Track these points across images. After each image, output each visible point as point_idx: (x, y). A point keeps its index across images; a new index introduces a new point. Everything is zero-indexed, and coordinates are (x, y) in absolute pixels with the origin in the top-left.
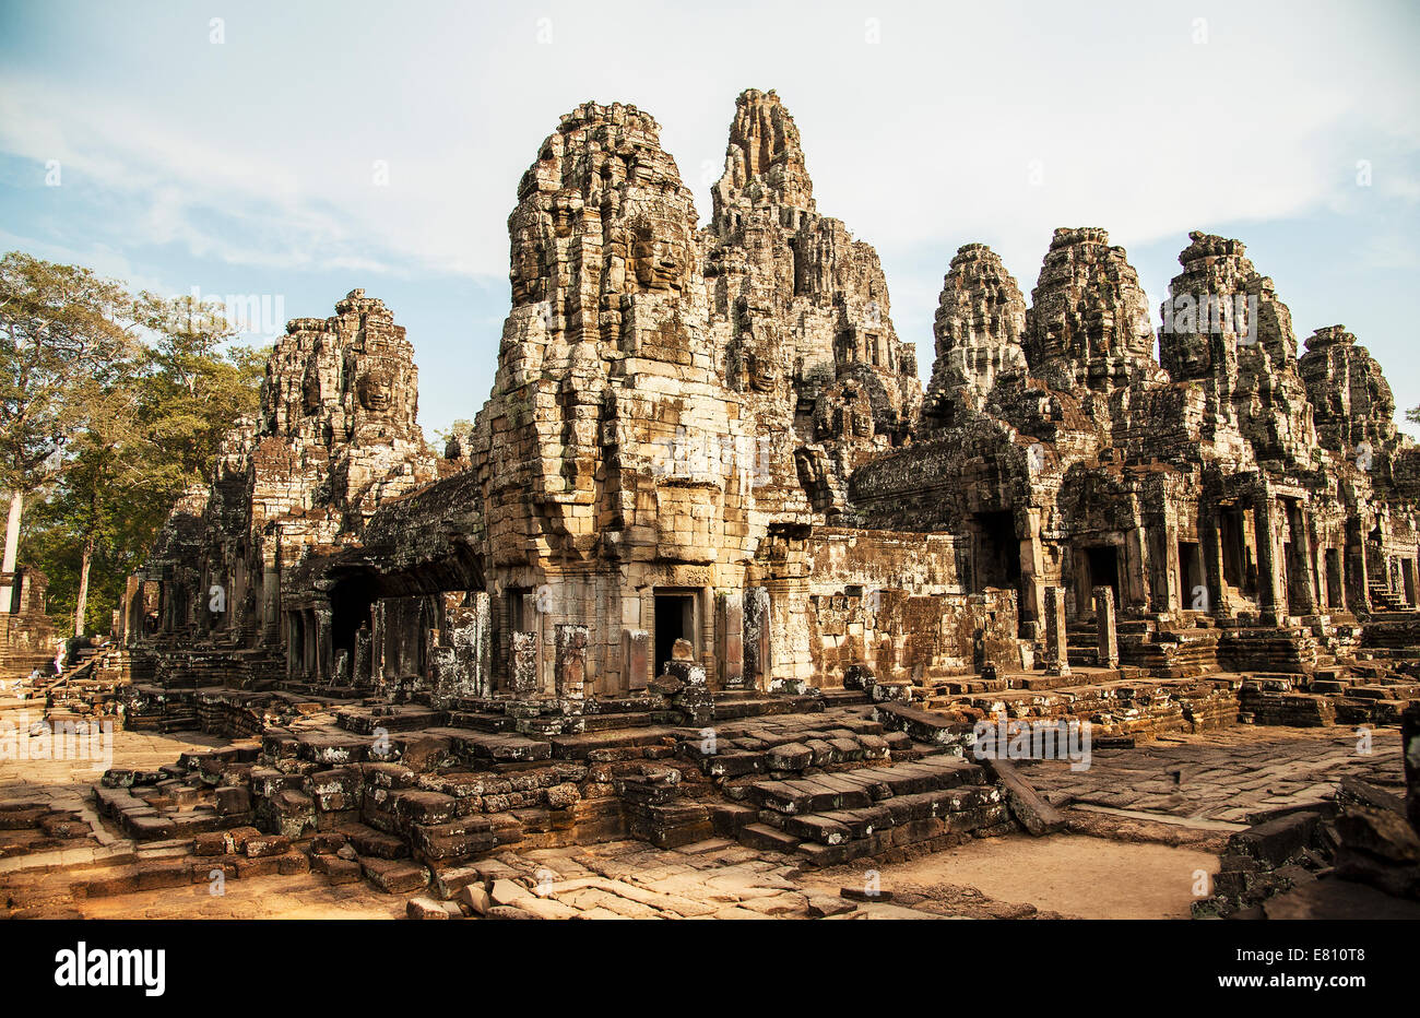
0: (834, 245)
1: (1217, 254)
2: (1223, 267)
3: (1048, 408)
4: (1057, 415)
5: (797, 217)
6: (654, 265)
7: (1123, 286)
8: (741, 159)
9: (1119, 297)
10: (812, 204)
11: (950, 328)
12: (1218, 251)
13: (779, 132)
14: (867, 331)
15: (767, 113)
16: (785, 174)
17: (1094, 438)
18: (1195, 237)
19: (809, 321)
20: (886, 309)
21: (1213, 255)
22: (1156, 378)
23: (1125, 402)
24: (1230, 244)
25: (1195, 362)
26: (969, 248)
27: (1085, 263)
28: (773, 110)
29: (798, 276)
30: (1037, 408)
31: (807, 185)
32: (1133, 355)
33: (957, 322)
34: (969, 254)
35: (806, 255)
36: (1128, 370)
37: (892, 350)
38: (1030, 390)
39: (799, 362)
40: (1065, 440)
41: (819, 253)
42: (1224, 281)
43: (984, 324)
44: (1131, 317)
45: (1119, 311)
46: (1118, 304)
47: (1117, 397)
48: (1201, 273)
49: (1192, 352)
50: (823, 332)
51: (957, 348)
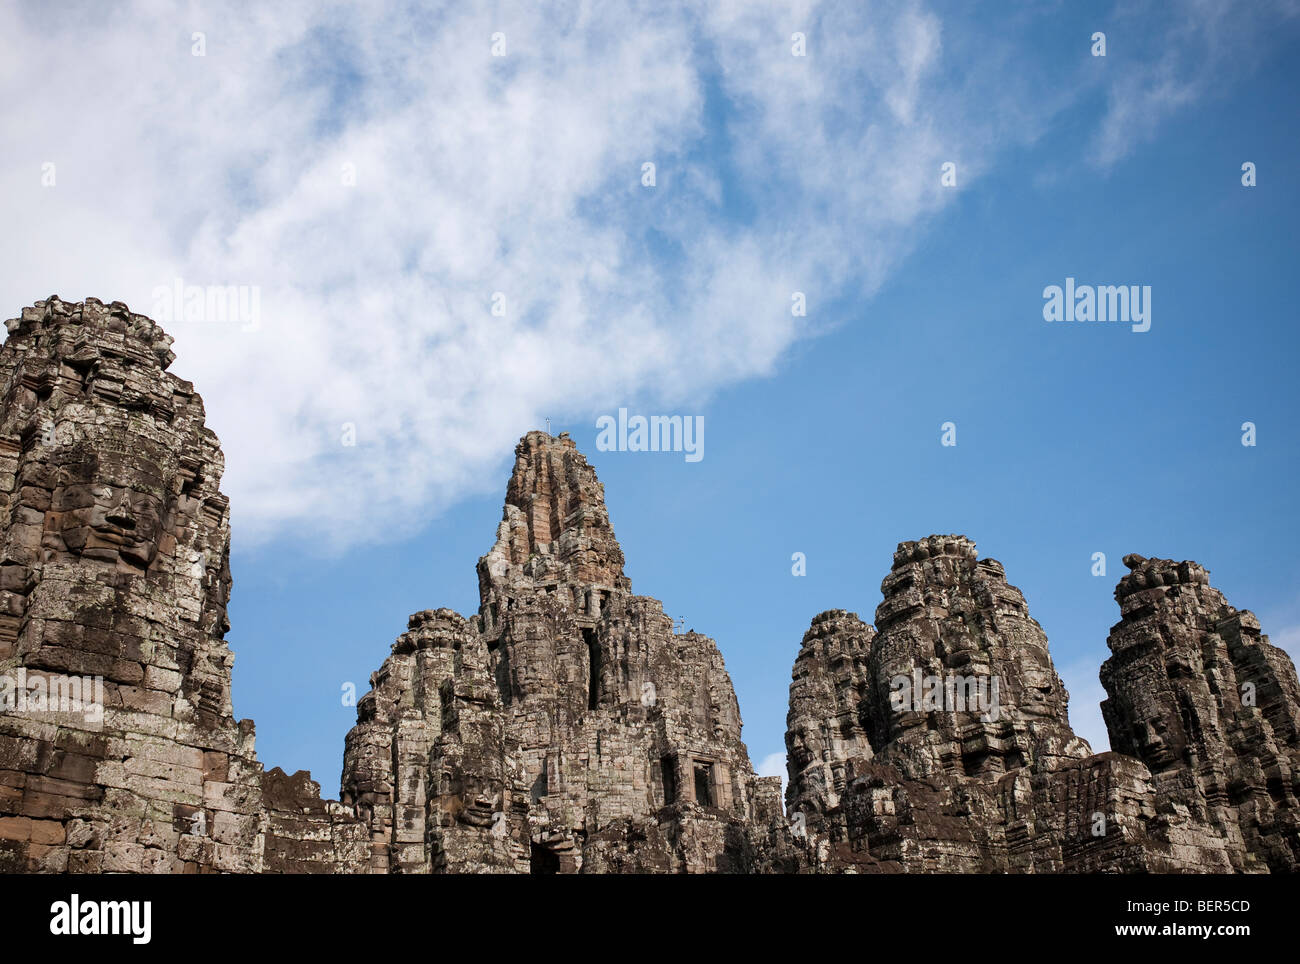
0: (646, 632)
1: (1166, 584)
2: (1177, 600)
3: (890, 806)
4: (904, 818)
5: (596, 599)
6: (94, 522)
7: (1000, 612)
8: (521, 524)
9: (994, 629)
10: (621, 582)
11: (802, 733)
12: (1168, 580)
13: (574, 486)
14: (696, 755)
15: (558, 462)
16: (579, 540)
17: (972, 852)
18: (1132, 563)
19: (609, 744)
20: (735, 729)
21: (1160, 585)
22: (1068, 750)
23: (1021, 792)
24: (1182, 568)
25: (1158, 744)
26: (824, 617)
27: (940, 584)
28: (567, 459)
29: (596, 680)
30: (871, 805)
31: (615, 556)
32: (1027, 718)
33: (812, 725)
34: (826, 626)
35: (607, 650)
36: (1022, 741)
37: (741, 786)
38: (861, 781)
39: (593, 807)
40: (920, 856)
41: (626, 644)
42: (1182, 621)
43: (853, 725)
44: (1018, 659)
45: (996, 652)
46: (993, 640)
47: (1007, 786)
48: (1147, 611)
49: (1151, 730)
50: (629, 760)
51: (815, 764)
